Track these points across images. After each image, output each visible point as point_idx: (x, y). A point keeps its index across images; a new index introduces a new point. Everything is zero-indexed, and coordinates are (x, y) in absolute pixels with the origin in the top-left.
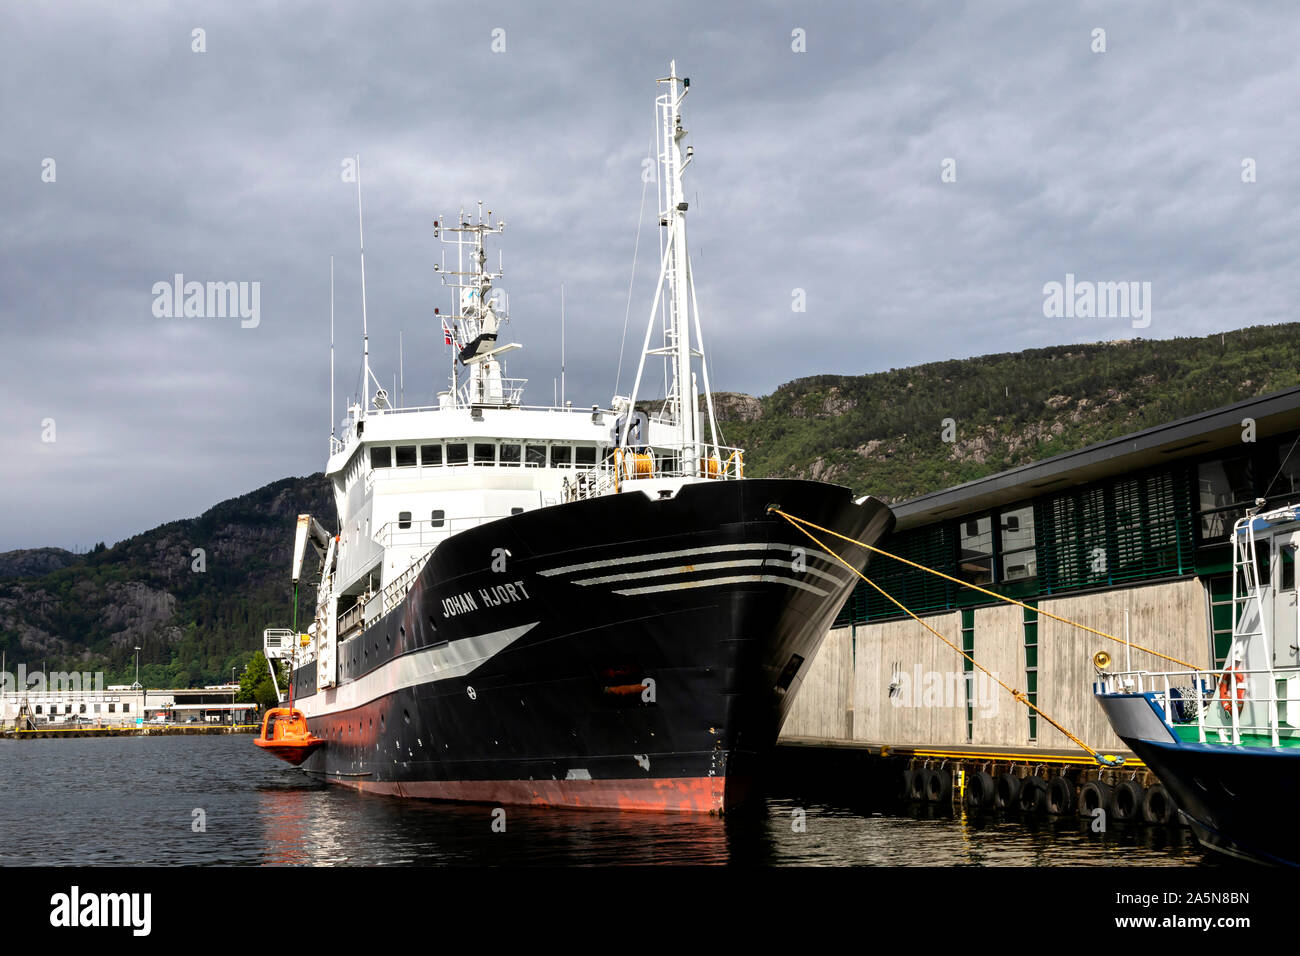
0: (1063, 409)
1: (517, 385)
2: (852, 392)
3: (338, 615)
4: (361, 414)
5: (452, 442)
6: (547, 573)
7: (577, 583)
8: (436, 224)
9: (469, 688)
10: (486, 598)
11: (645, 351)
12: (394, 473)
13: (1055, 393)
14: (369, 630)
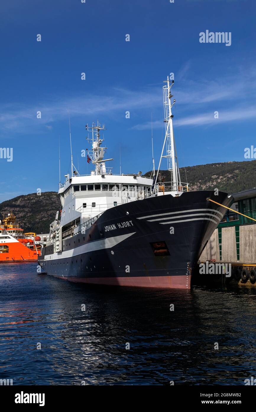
0: (216, 179)
1: (110, 169)
2: (164, 174)
3: (62, 232)
4: (71, 176)
5: (96, 184)
6: (140, 218)
7: (148, 221)
8: (86, 126)
9: (112, 251)
10: (120, 226)
11: (161, 157)
12: (80, 193)
13: (214, 175)
14: (75, 236)
